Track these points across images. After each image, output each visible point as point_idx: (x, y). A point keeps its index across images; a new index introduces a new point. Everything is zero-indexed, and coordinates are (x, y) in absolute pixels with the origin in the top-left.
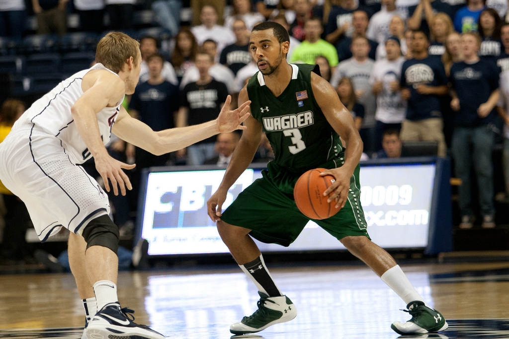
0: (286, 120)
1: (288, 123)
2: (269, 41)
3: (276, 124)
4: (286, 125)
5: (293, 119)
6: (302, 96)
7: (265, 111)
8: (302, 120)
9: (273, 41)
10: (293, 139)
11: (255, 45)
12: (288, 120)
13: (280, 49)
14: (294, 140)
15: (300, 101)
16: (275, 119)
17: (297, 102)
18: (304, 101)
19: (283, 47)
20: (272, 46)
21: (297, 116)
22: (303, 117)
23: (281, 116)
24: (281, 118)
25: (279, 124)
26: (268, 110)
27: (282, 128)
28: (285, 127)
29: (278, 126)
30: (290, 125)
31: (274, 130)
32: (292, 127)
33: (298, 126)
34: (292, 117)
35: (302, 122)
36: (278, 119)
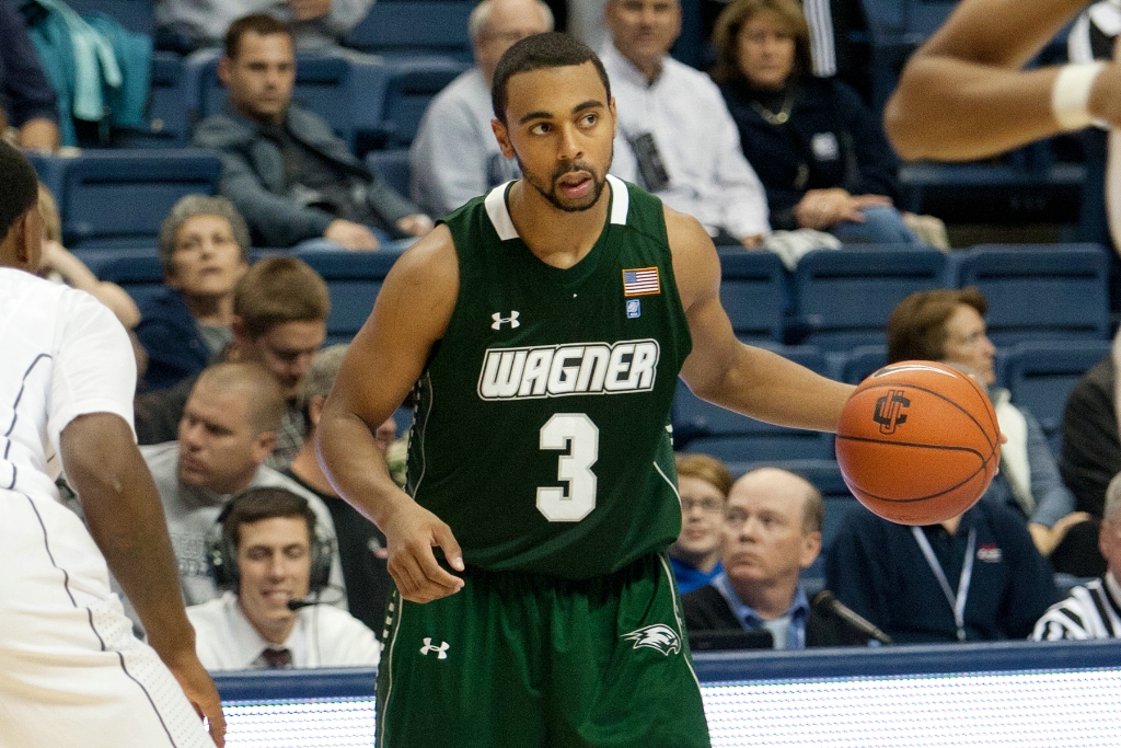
0: (569, 362)
1: (571, 372)
3: (531, 373)
4: (563, 377)
5: (596, 359)
6: (641, 283)
7: (506, 326)
8: (624, 367)
10: (563, 461)
12: (577, 362)
14: (566, 467)
15: (632, 298)
16: (535, 355)
17: (623, 300)
18: (645, 299)
21: (611, 351)
22: (627, 358)
23: (558, 346)
24: (555, 352)
25: (541, 373)
26: (516, 324)
27: (547, 390)
28: (557, 388)
29: (534, 381)
30: (576, 383)
31: (516, 395)
32: (581, 387)
33: (604, 387)
34: (593, 352)
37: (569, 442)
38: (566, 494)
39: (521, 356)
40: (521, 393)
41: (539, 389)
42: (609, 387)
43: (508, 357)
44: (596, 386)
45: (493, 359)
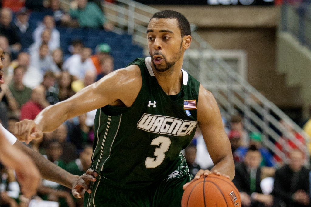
1: (168, 126)
2: (171, 32)
3: (156, 125)
4: (165, 128)
5: (177, 124)
6: (190, 105)
8: (185, 129)
9: (175, 33)
11: (154, 33)
12: (170, 123)
13: (182, 43)
16: (159, 119)
19: (184, 42)
20: (173, 38)
21: (182, 123)
22: (187, 126)
23: (166, 117)
24: (165, 118)
25: (159, 125)
26: (155, 106)
27: (160, 131)
28: (163, 131)
29: (156, 127)
30: (169, 130)
31: (149, 130)
32: (170, 132)
33: (176, 134)
34: (176, 121)
35: (183, 131)
36: (162, 119)
37: (160, 144)
38: (155, 160)
39: (155, 118)
40: (151, 130)
41: (157, 130)
42: (178, 134)
43: (150, 118)
44: (174, 133)
45: (145, 117)
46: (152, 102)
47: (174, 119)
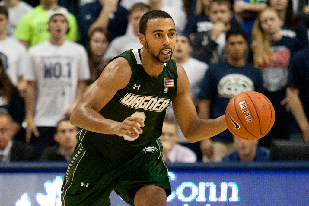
1: (146, 103)
3: (136, 102)
4: (143, 104)
5: (153, 101)
8: (159, 105)
15: (166, 87)
16: (139, 98)
18: (169, 88)
21: (158, 100)
22: (161, 103)
24: (144, 97)
25: (138, 103)
26: (138, 89)
27: (138, 107)
28: (141, 107)
29: (136, 104)
30: (146, 106)
31: (130, 106)
32: (146, 108)
33: (152, 109)
34: (153, 99)
35: (158, 107)
36: (141, 98)
39: (136, 97)
40: (131, 106)
41: (136, 106)
42: (153, 109)
43: (133, 96)
44: (150, 108)
45: (129, 95)
46: (137, 85)
47: (152, 97)
